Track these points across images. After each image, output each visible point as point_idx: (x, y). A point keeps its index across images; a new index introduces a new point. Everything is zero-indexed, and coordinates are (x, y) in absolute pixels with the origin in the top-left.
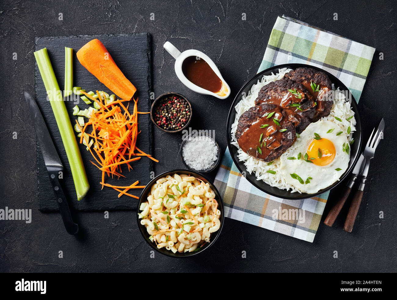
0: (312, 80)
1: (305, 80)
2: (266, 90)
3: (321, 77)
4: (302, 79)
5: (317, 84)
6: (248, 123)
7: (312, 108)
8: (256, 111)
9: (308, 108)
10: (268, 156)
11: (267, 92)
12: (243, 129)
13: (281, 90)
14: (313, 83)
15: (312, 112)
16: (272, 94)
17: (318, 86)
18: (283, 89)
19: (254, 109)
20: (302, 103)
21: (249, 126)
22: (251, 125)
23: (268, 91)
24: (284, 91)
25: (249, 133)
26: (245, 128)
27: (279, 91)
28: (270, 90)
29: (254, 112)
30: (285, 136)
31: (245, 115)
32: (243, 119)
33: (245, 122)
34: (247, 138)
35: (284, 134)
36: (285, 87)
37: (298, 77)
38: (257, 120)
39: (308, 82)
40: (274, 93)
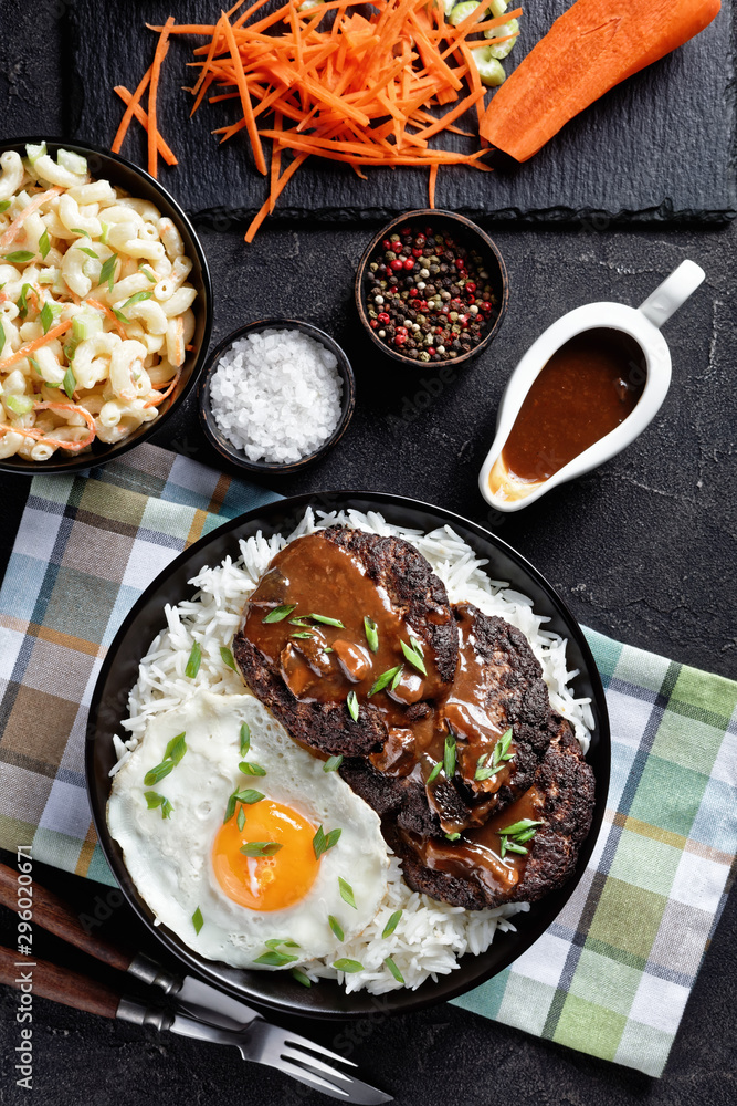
1: (547, 799)
2: (513, 644)
3: (556, 861)
4: (550, 787)
5: (530, 844)
6: (384, 573)
7: (436, 821)
8: (431, 604)
9: (438, 805)
10: (255, 649)
11: (503, 649)
12: (362, 553)
13: (512, 701)
15: (423, 821)
16: (495, 669)
17: (523, 850)
18: (514, 709)
19: (439, 595)
20: (457, 781)
21: (372, 575)
22: (377, 583)
23: (508, 652)
24: (507, 712)
25: (346, 577)
26: (365, 561)
27: (507, 695)
28: (510, 662)
29: (429, 595)
30: (330, 713)
31: (414, 562)
32: (401, 552)
33: (388, 561)
34: (327, 570)
35: (340, 708)
36: (522, 718)
37: (560, 770)
38: (394, 608)
39: (540, 808)
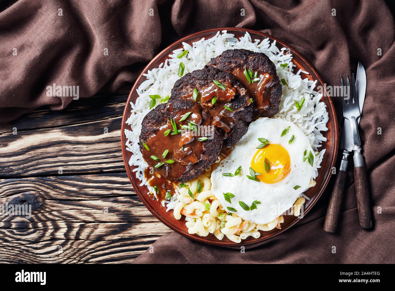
0: (245, 66)
14: (247, 71)
40: (191, 89)
